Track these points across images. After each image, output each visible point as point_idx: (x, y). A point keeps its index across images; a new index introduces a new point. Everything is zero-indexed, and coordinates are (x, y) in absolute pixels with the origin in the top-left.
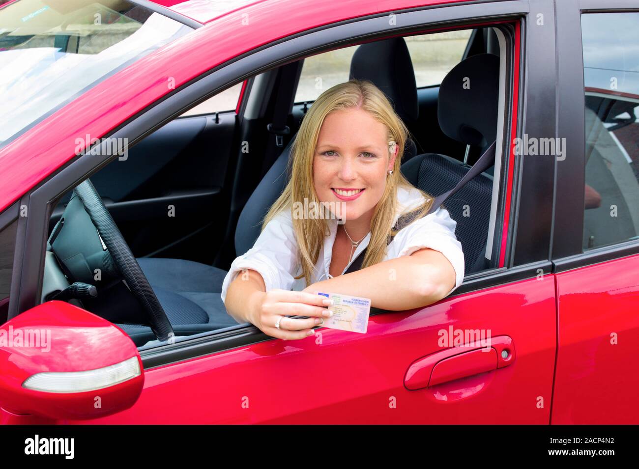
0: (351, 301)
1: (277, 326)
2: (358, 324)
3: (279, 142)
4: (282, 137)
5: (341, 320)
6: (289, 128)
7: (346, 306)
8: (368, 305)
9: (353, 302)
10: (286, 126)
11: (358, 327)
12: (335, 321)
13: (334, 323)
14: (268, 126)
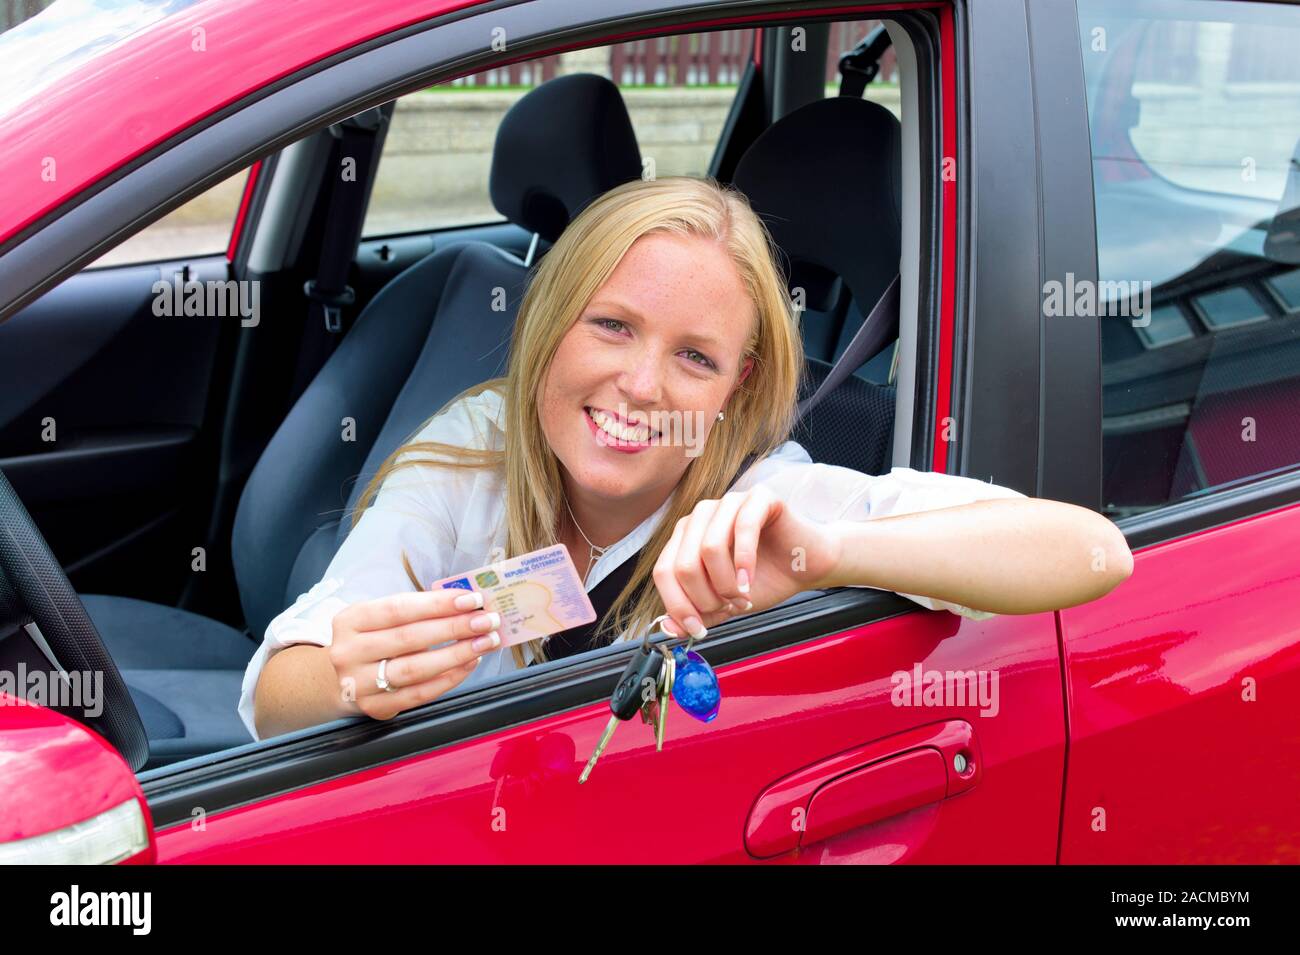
0: (523, 567)
1: (383, 685)
2: (569, 608)
3: (333, 322)
4: (338, 311)
5: (526, 618)
6: (352, 290)
7: (518, 583)
8: (563, 558)
9: (527, 569)
10: (348, 288)
11: (572, 615)
12: (514, 626)
13: (515, 631)
14: (307, 286)
